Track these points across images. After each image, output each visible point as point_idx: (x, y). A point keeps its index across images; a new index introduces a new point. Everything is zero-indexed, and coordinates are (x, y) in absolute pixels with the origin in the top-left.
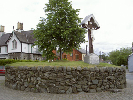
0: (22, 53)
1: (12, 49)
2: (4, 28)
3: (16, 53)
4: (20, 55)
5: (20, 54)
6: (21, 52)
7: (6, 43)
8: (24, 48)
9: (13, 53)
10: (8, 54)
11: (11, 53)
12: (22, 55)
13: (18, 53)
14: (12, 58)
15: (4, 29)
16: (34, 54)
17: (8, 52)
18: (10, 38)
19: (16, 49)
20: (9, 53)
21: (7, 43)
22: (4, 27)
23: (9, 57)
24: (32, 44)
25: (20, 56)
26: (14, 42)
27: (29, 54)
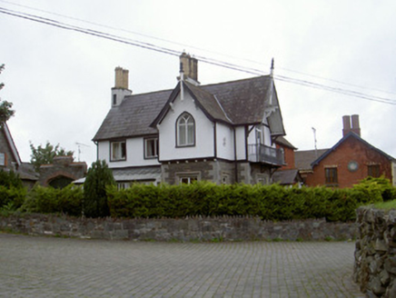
0: (219, 159)
1: (177, 147)
2: (127, 77)
3: (191, 160)
4: (211, 168)
5: (211, 163)
6: (215, 157)
7: (153, 125)
8: (223, 142)
9: (182, 161)
10: (159, 166)
11: (173, 162)
12: (217, 166)
13: (201, 160)
14: (177, 178)
15: (126, 81)
16: (252, 164)
17: (161, 159)
18: (170, 107)
19: (194, 145)
20: (165, 162)
21: (158, 126)
22: (126, 72)
23: (167, 175)
24: (246, 126)
25: (211, 173)
26: (182, 121)
27: (236, 162)
